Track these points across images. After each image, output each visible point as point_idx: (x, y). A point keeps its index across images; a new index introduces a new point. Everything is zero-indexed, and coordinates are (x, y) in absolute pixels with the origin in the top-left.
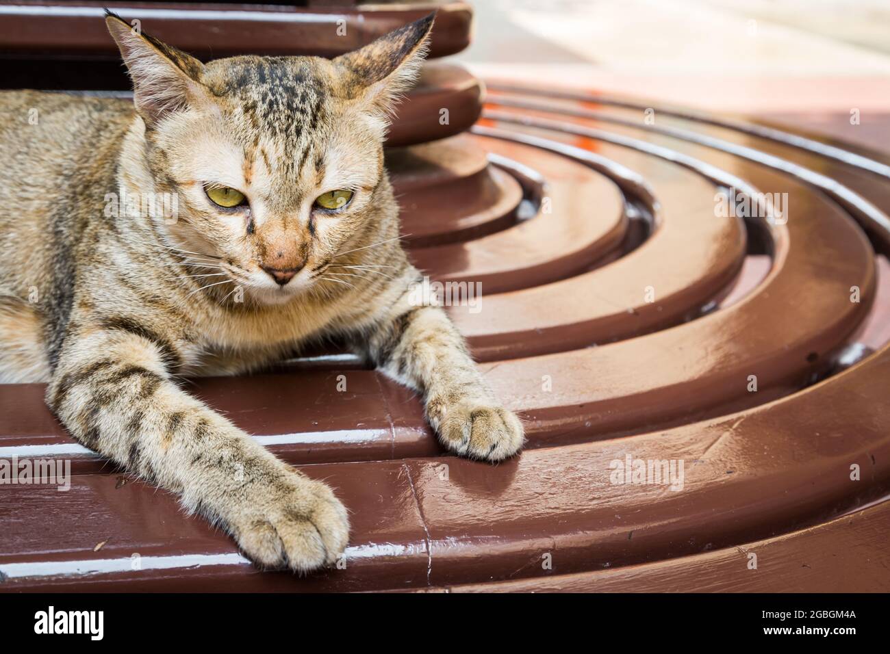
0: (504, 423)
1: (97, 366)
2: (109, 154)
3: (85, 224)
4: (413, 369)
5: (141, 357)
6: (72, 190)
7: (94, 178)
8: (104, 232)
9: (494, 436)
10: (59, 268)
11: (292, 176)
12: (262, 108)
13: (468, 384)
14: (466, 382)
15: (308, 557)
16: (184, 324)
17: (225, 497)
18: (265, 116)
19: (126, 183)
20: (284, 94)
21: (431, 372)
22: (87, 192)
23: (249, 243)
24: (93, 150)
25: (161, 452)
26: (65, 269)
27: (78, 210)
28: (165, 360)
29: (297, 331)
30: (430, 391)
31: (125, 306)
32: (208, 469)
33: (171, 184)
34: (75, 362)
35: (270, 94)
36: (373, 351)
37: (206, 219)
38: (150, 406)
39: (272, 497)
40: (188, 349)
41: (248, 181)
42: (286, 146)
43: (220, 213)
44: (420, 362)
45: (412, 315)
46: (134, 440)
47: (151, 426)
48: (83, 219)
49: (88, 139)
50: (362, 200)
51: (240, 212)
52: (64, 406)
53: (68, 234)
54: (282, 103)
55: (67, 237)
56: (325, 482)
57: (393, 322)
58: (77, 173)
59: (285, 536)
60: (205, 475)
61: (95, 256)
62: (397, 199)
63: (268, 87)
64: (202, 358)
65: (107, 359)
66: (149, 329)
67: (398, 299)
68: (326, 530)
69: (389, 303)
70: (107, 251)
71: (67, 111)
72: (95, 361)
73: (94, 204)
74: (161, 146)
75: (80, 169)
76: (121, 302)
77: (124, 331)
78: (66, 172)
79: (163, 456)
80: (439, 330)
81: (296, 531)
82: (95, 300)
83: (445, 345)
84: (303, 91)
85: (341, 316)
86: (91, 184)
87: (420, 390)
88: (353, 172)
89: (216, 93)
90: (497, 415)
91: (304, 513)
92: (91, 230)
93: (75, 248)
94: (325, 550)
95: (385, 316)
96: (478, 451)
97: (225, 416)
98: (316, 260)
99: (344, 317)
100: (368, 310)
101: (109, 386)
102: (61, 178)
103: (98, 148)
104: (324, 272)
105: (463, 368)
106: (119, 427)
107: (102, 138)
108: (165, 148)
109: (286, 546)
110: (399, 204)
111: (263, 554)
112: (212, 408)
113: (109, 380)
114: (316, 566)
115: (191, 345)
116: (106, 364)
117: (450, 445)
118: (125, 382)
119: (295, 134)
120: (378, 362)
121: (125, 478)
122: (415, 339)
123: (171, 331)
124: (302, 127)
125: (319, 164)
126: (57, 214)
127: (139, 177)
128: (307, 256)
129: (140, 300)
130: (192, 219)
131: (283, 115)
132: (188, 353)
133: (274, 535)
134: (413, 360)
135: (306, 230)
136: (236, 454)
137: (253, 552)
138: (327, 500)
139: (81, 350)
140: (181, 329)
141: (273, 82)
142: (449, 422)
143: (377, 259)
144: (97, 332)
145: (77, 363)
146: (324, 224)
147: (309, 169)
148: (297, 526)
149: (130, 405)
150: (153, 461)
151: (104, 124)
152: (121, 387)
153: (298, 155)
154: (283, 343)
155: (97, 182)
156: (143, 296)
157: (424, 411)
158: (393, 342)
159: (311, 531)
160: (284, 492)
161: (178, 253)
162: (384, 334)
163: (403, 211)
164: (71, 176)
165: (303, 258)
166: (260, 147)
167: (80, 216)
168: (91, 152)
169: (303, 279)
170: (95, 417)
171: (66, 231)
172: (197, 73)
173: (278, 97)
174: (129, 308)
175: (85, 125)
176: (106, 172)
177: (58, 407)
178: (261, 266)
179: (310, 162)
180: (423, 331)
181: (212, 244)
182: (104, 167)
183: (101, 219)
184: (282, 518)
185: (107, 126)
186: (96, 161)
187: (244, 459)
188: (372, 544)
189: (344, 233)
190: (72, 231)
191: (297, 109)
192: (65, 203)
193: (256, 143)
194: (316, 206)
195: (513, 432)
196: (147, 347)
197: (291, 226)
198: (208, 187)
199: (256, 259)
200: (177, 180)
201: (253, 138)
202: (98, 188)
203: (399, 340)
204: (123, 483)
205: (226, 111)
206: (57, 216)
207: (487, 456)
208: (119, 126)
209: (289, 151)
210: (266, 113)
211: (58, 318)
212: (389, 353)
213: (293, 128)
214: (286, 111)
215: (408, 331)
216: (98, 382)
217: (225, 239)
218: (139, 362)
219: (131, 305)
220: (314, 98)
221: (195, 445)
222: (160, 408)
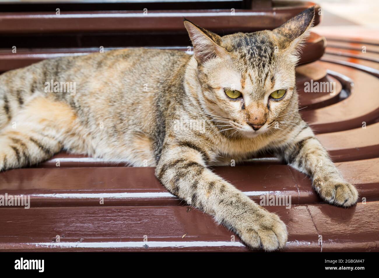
0: (350, 190)
1: (178, 161)
2: (178, 74)
3: (169, 103)
4: (306, 165)
5: (195, 158)
6: (163, 89)
7: (173, 84)
8: (177, 106)
9: (346, 196)
10: (158, 120)
11: (261, 85)
12: (248, 56)
13: (333, 173)
14: (332, 172)
15: (271, 245)
16: (211, 145)
17: (234, 218)
18: (250, 59)
19: (188, 86)
20: (257, 50)
21: (315, 167)
22: (170, 90)
23: (243, 113)
24: (171, 72)
25: (206, 198)
26: (161, 120)
27: (166, 97)
28: (204, 159)
29: (256, 148)
30: (315, 175)
31: (188, 137)
32: (226, 206)
33: (210, 88)
34: (169, 159)
35: (251, 50)
36: (287, 157)
37: (224, 103)
38: (201, 179)
39: (255, 219)
40: (212, 155)
41: (243, 87)
42: (259, 72)
43: (230, 101)
44: (309, 162)
45: (304, 142)
46: (194, 192)
47: (202, 187)
48: (168, 100)
49: (169, 68)
50: (289, 94)
51: (239, 100)
52: (164, 177)
53: (162, 106)
54: (256, 54)
55: (162, 108)
56: (277, 213)
57: (296, 145)
58: (166, 82)
59: (262, 236)
60: (225, 209)
61: (175, 116)
62: (298, 92)
63: (250, 47)
64: (217, 158)
65: (182, 159)
66: (198, 146)
67: (298, 135)
68: (279, 234)
69: (294, 136)
70: (180, 114)
71: (160, 56)
72: (177, 159)
73: (173, 95)
74: (205, 73)
75: (167, 80)
76: (186, 135)
77: (188, 147)
78: (161, 81)
79: (207, 199)
80: (317, 149)
81: (266, 234)
82: (176, 134)
83: (320, 155)
84: (265, 48)
85: (274, 142)
86: (171, 86)
87: (309, 174)
88: (287, 82)
89: (229, 50)
90: (347, 187)
91: (270, 227)
92: (172, 105)
93: (165, 112)
94: (279, 243)
95: (292, 142)
96: (339, 202)
97: (232, 184)
98: (270, 120)
99: (275, 142)
100: (285, 139)
101: (183, 170)
102: (159, 84)
103: (174, 71)
104: (273, 125)
105: (330, 166)
106: (188, 187)
107: (175, 67)
108: (207, 74)
109: (262, 240)
110: (299, 94)
111: (252, 243)
112: (226, 180)
113: (183, 167)
114: (275, 249)
115: (214, 153)
116: (182, 160)
117: (326, 199)
118: (190, 168)
119: (262, 67)
120: (288, 162)
121: (190, 208)
122: (307, 152)
123: (206, 147)
124: (265, 64)
125: (272, 79)
126: (158, 98)
127: (194, 84)
128: (267, 119)
129: (194, 135)
130: (218, 103)
131: (257, 59)
132: (212, 156)
133: (257, 235)
134: (306, 161)
135: (266, 108)
136: (238, 200)
137: (247, 242)
138: (278, 222)
139: (170, 154)
140: (210, 146)
141: (251, 45)
142: (325, 189)
143: (290, 117)
144: (176, 147)
145: (169, 160)
146: (274, 105)
147: (268, 82)
148: (267, 232)
149: (192, 178)
150: (202, 201)
151: (175, 61)
152: (188, 170)
153: (264, 76)
154: (250, 153)
155: (174, 85)
156: (195, 133)
157: (312, 184)
158: (296, 153)
159: (273, 235)
160: (259, 217)
161: (210, 116)
162: (291, 150)
163: (300, 97)
164: (163, 83)
165: (265, 119)
166: (248, 73)
167: (167, 99)
168: (171, 73)
169: (265, 128)
170: (178, 182)
171: (161, 105)
172: (219, 42)
173: (254, 51)
174: (190, 138)
175: (168, 62)
176: (178, 81)
177: (161, 177)
178: (247, 123)
179: (269, 78)
180: (310, 149)
181: (227, 113)
182: (176, 80)
183: (176, 101)
184: (260, 228)
185: (176, 62)
186: (173, 77)
187: (241, 202)
188: (296, 241)
189: (282, 108)
190: (163, 105)
191: (263, 56)
192: (161, 94)
193: (246, 71)
194: (270, 97)
195: (354, 195)
196: (197, 154)
197: (260, 106)
198: (227, 90)
199: (246, 120)
200: (213, 87)
201: (245, 69)
202: (174, 88)
203: (299, 152)
204: (190, 210)
205: (233, 58)
206: (158, 99)
207: (343, 205)
208: (181, 62)
209: (260, 74)
210: (250, 58)
211: (158, 141)
212: (294, 158)
213: (261, 64)
214: (258, 57)
215: (303, 149)
216: (178, 168)
217: (232, 112)
218: (195, 160)
219: (190, 136)
220: (269, 51)
221: (220, 196)
222: (205, 180)
